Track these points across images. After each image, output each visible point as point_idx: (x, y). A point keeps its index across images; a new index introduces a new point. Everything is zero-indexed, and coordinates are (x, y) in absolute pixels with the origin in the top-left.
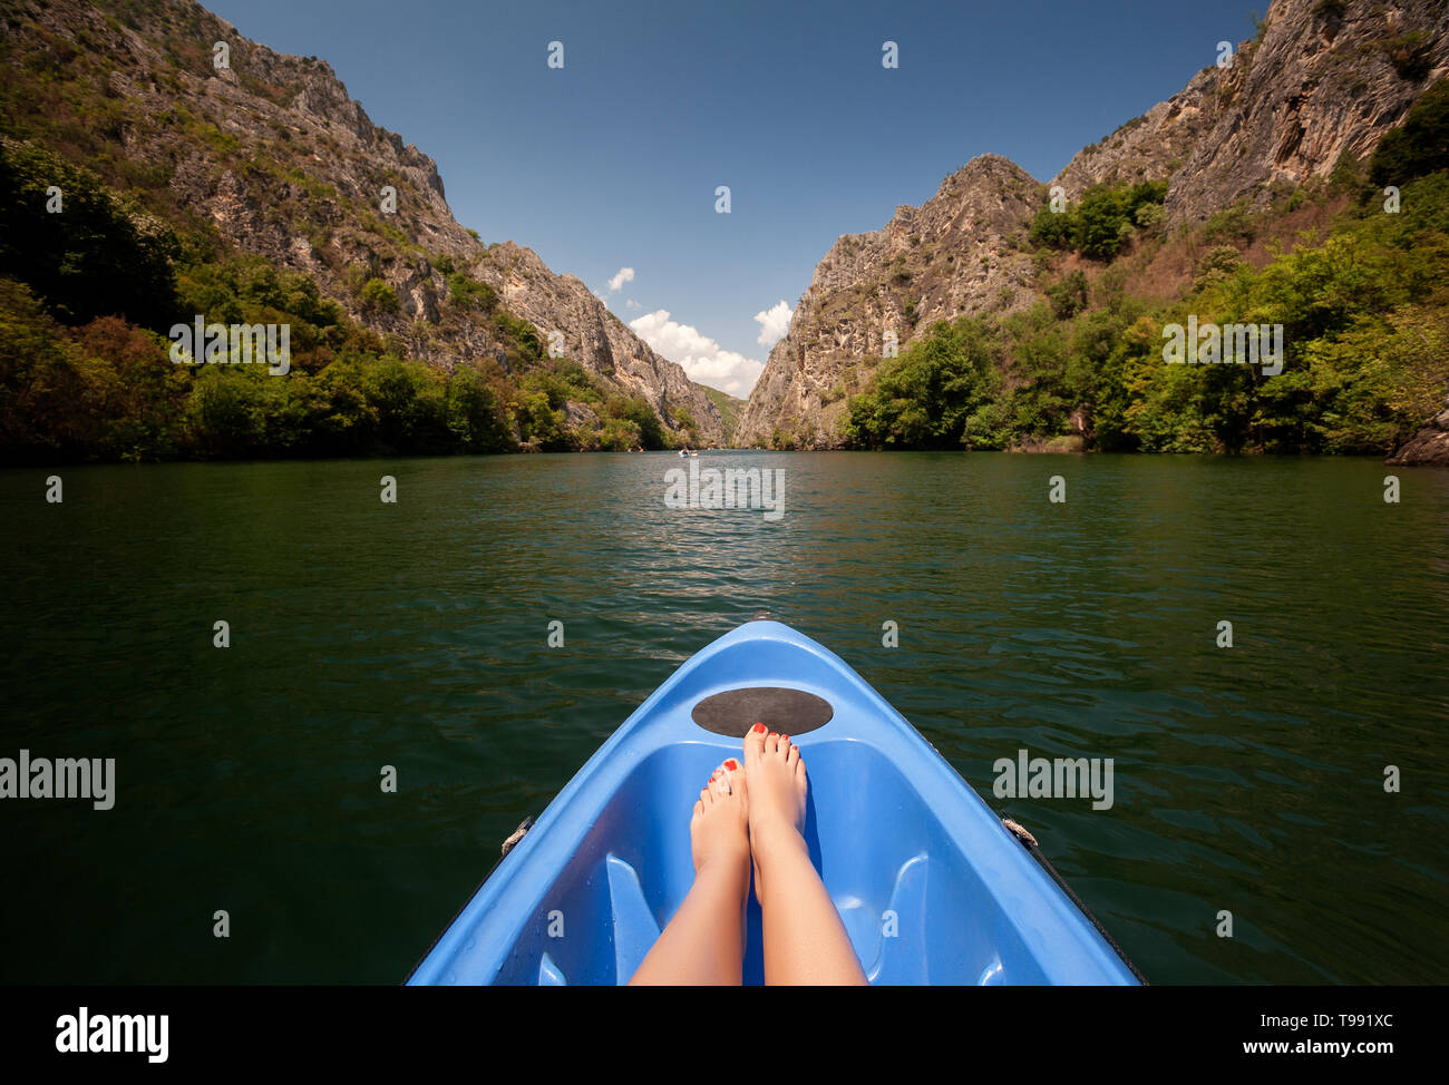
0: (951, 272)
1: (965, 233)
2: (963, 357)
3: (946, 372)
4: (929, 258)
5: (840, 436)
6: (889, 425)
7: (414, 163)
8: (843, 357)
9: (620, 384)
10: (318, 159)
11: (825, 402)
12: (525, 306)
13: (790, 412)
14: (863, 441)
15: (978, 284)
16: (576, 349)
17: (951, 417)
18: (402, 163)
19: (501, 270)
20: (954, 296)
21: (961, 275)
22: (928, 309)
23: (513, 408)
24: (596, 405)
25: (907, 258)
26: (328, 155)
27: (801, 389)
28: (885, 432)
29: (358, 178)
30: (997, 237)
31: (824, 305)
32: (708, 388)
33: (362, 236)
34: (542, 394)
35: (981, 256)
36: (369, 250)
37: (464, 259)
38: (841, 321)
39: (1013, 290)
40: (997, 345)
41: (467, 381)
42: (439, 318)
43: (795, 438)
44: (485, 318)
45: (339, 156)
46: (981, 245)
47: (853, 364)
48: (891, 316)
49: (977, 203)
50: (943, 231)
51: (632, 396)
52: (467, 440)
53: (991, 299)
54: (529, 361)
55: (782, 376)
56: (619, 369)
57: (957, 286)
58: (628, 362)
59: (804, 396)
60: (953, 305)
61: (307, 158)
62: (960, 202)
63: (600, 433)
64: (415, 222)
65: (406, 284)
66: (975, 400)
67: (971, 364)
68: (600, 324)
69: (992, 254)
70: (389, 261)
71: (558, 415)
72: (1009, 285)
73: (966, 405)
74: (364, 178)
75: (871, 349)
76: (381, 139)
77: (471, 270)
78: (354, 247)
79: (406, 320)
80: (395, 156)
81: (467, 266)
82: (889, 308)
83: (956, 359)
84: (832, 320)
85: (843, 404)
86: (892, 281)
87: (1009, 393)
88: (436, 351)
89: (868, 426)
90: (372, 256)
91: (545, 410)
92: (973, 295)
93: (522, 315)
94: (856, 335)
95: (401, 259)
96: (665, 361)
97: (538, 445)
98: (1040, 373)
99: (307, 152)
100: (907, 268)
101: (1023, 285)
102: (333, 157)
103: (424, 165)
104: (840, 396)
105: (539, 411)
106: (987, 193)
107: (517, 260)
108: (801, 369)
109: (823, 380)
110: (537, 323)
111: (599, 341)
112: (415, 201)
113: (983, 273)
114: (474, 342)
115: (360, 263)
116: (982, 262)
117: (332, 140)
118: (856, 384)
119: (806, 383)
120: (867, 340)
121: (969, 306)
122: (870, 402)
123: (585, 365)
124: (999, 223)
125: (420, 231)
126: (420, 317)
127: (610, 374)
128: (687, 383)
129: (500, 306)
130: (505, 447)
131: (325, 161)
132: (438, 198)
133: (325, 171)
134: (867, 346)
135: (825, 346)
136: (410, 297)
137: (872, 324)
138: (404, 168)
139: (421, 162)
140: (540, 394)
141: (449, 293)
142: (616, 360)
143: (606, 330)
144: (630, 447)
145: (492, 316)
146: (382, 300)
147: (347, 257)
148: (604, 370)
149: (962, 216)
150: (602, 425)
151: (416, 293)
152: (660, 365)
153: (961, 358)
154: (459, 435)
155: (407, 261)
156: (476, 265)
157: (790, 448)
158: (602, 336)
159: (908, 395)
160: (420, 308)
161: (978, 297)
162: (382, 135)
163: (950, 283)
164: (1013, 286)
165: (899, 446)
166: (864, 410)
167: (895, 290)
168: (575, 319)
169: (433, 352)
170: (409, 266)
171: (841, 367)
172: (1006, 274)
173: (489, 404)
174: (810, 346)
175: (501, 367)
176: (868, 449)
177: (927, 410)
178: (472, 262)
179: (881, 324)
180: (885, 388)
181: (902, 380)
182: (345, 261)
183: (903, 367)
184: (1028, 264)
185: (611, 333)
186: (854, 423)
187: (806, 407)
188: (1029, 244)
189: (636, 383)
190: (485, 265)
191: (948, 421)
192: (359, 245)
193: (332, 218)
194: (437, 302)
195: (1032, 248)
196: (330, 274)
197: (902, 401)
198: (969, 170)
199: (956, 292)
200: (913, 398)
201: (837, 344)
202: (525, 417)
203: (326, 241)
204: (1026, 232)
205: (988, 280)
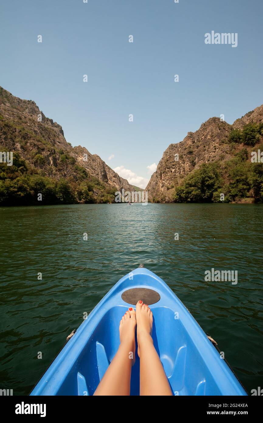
0: (205, 150)
1: (209, 139)
2: (212, 174)
3: (207, 178)
4: (198, 147)
5: (173, 199)
6: (188, 195)
7: (56, 127)
8: (173, 176)
9: (110, 184)
10: (29, 124)
11: (168, 189)
12: (83, 163)
13: (158, 192)
14: (180, 200)
15: (213, 154)
16: (97, 175)
17: (208, 192)
18: (53, 127)
19: (77, 153)
20: (206, 157)
21: (208, 151)
22: (198, 161)
23: (77, 191)
24: (102, 190)
25: (191, 147)
26: (31, 123)
27: (161, 185)
28: (187, 198)
29: (39, 129)
30: (218, 140)
31: (167, 161)
32: (134, 186)
33: (36, 143)
34: (86, 187)
35: (214, 145)
36: (38, 146)
37: (67, 150)
38: (172, 165)
39: (224, 155)
40: (221, 171)
41: (63, 183)
42: (57, 166)
43: (160, 199)
44: (72, 166)
45: (34, 124)
46: (214, 142)
47: (176, 177)
48: (187, 163)
49: (212, 130)
50: (202, 139)
51: (113, 188)
52: (62, 200)
53: (218, 158)
54: (84, 178)
55: (154, 182)
56: (109, 180)
57: (207, 154)
58: (112, 178)
59: (162, 187)
60: (206, 160)
61: (26, 124)
62: (207, 130)
63: (103, 198)
64: (54, 141)
65: (48, 156)
66: (216, 187)
67: (214, 176)
68: (104, 168)
69: (217, 145)
70: (43, 150)
71: (91, 193)
72: (223, 154)
73: (213, 188)
74: (41, 129)
75: (181, 173)
76: (47, 121)
77: (69, 154)
78: (34, 146)
79: (47, 166)
80: (51, 125)
81: (68, 152)
82: (187, 161)
83: (210, 174)
84: (170, 165)
85: (174, 189)
86: (187, 153)
87: (227, 184)
88: (55, 175)
89: (182, 196)
90: (38, 148)
91: (87, 192)
92: (212, 157)
93: (82, 165)
94: (177, 169)
95: (47, 149)
96: (123, 179)
97: (84, 202)
98: (238, 178)
99: (26, 123)
100: (191, 150)
101: (227, 153)
102: (33, 124)
103: (58, 127)
104: (173, 187)
105: (85, 192)
106: (215, 127)
107: (81, 151)
108: (161, 179)
109: (167, 182)
110: (86, 168)
111: (104, 172)
112: (54, 135)
113: (215, 150)
114: (67, 172)
115: (35, 150)
116: (214, 147)
117: (33, 120)
118: (177, 183)
119: (162, 183)
120: (180, 171)
121: (211, 160)
122: (182, 188)
123: (100, 179)
124: (218, 136)
125: (55, 143)
126: (52, 165)
127: (107, 182)
128: (129, 184)
129: (76, 163)
130: (74, 202)
131: (31, 125)
132: (62, 136)
133: (30, 128)
134: (180, 172)
135: (168, 172)
136: (49, 159)
137: (181, 166)
138: (53, 128)
139: (58, 126)
140: (85, 187)
141: (60, 159)
142: (108, 178)
143: (106, 170)
144: (111, 202)
145: (74, 166)
146: (40, 160)
147: (31, 148)
148: (105, 181)
149: (207, 134)
150: (103, 196)
151: (50, 158)
152: (121, 180)
153: (211, 174)
154: (60, 198)
155: (48, 149)
156: (70, 152)
157: (158, 202)
158: (105, 171)
159: (194, 186)
160: (52, 163)
161: (213, 157)
162: (48, 119)
163: (204, 153)
164: (224, 154)
165: (192, 202)
166: (180, 191)
167: (188, 156)
168: (97, 167)
169: (54, 175)
170: (49, 151)
171: (173, 178)
172: (222, 150)
173: (69, 190)
174: (164, 172)
175: (74, 179)
176: (181, 202)
177: (201, 190)
178: (69, 151)
179: (184, 166)
180: (187, 184)
181: (192, 182)
182: (31, 149)
183: (192, 178)
184: (228, 147)
185: (107, 171)
186: (177, 195)
187: (163, 190)
188: (228, 142)
189: (114, 184)
190: (73, 152)
191: (208, 194)
192: (35, 145)
193: (28, 138)
194: (57, 161)
195: (229, 143)
196: (26, 153)
197: (193, 188)
198: (209, 121)
199: (207, 156)
200: (196, 187)
201: (171, 172)
202: (80, 193)
203: (25, 144)
204: (227, 138)
205: (216, 152)
